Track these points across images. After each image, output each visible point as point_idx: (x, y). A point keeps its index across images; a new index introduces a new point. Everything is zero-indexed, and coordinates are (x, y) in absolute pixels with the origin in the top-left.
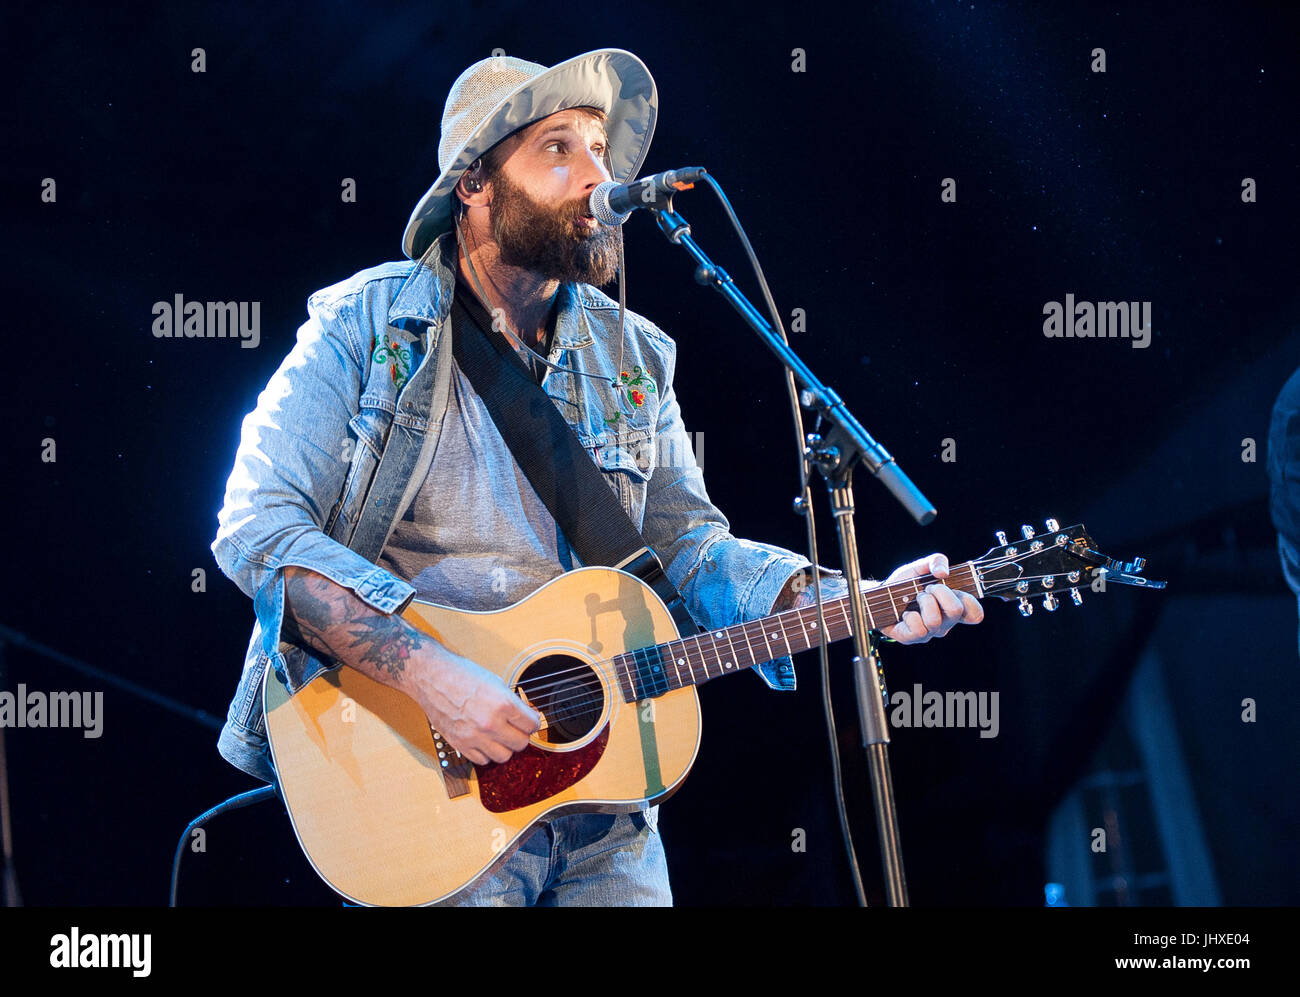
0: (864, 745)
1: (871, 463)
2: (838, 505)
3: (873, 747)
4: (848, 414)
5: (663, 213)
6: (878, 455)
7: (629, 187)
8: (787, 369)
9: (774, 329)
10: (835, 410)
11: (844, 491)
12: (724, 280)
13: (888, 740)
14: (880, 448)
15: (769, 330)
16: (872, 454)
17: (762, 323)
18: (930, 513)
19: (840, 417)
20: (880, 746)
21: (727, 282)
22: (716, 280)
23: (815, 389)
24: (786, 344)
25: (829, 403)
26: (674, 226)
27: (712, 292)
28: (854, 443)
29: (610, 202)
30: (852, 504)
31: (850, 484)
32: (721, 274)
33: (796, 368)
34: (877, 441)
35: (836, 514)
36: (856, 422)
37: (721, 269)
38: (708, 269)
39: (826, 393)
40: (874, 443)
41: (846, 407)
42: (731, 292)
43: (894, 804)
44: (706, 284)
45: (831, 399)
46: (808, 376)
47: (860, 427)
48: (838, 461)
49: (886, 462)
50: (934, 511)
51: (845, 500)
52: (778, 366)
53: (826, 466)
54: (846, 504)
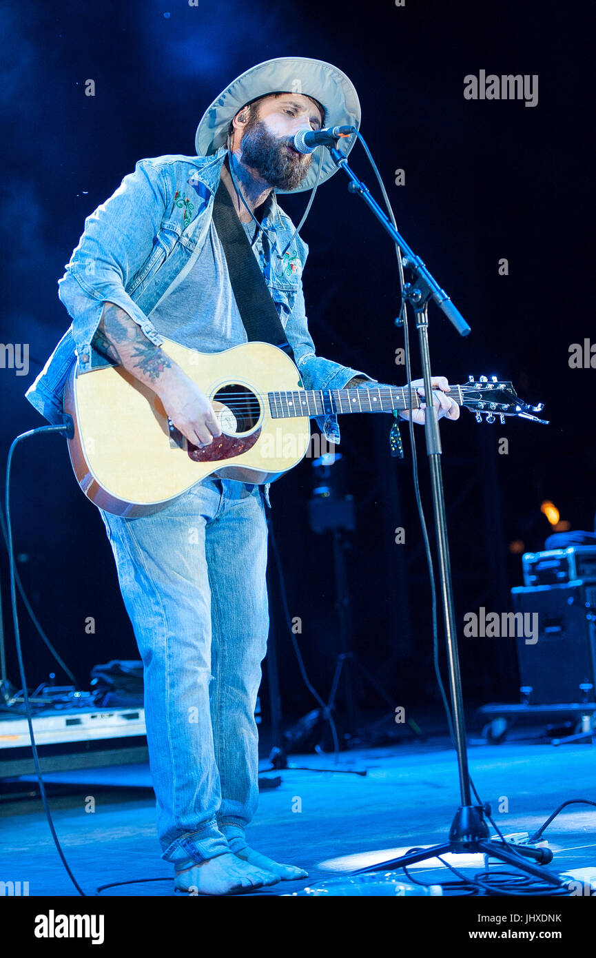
0: (428, 453)
1: (438, 299)
2: (419, 322)
3: (432, 456)
4: (427, 271)
5: (333, 150)
6: (441, 296)
7: (315, 134)
8: (396, 245)
9: (390, 221)
10: (419, 268)
11: (423, 314)
12: (364, 191)
13: (441, 452)
14: (443, 291)
15: (387, 221)
16: (438, 295)
17: (384, 217)
18: (467, 330)
19: (422, 273)
20: (436, 455)
21: (365, 191)
22: (360, 190)
23: (409, 257)
24: (397, 230)
25: (417, 264)
26: (339, 158)
27: (357, 198)
28: (429, 288)
29: (305, 141)
30: (427, 322)
31: (426, 310)
32: (362, 186)
33: (401, 245)
34: (442, 288)
35: (418, 327)
36: (430, 276)
37: (363, 184)
38: (355, 183)
39: (415, 258)
40: (439, 288)
41: (427, 267)
42: (368, 198)
43: (442, 488)
44: (354, 191)
45: (418, 262)
46: (407, 249)
47: (432, 279)
48: (420, 297)
49: (445, 300)
50: (470, 329)
51: (424, 318)
52: (392, 243)
53: (414, 300)
54: (424, 322)
